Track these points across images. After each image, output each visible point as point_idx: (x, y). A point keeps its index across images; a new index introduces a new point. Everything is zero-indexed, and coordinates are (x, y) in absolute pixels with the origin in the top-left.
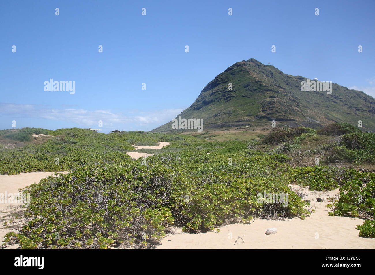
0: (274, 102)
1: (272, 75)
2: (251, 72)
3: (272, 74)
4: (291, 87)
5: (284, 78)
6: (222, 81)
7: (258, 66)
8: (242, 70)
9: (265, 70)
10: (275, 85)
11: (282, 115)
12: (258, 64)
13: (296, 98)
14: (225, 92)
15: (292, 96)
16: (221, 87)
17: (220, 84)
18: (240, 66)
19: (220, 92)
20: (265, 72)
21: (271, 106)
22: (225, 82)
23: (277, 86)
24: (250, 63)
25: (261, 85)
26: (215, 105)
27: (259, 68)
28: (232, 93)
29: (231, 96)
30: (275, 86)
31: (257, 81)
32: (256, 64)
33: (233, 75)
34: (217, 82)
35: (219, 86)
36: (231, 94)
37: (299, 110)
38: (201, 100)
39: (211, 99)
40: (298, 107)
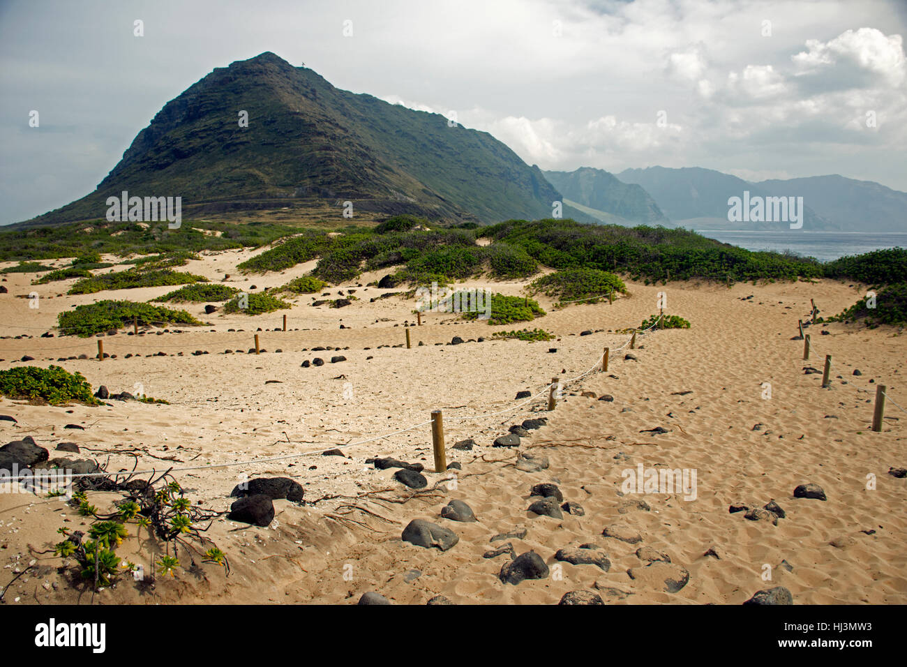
0: (332, 160)
1: (314, 95)
2: (277, 89)
3: (313, 91)
4: (352, 122)
5: (337, 99)
6: (213, 107)
7: (285, 71)
8: (256, 85)
9: (298, 82)
10: (327, 121)
11: (348, 187)
12: (284, 67)
13: (367, 149)
14: (221, 133)
15: (361, 146)
16: (213, 121)
17: (208, 111)
18: (251, 75)
19: (212, 132)
20: (300, 87)
21: (327, 168)
22: (219, 110)
23: (331, 123)
25: (301, 121)
26: (203, 160)
27: (289, 78)
29: (238, 141)
30: (327, 124)
31: (291, 110)
32: (280, 66)
33: (237, 93)
34: (200, 107)
35: (207, 117)
36: (238, 138)
37: (377, 175)
38: (168, 148)
39: (191, 146)
40: (372, 169)
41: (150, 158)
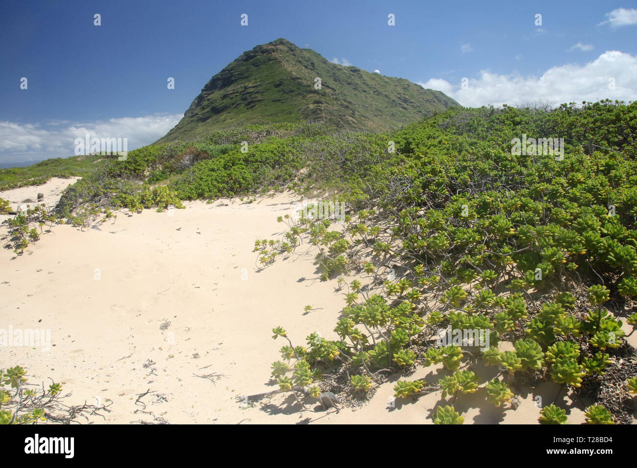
0: (321, 110)
1: (313, 66)
2: (284, 63)
3: (313, 64)
4: (341, 85)
5: (330, 70)
6: (240, 76)
7: (292, 51)
9: (302, 58)
12: (292, 49)
13: (350, 103)
14: (245, 94)
15: (345, 101)
16: (239, 86)
17: (236, 80)
18: (266, 53)
19: (238, 94)
20: (303, 61)
21: (317, 116)
22: (244, 78)
24: (280, 47)
25: (300, 84)
26: (232, 114)
27: (294, 55)
28: (256, 95)
29: (256, 100)
31: (293, 77)
32: (289, 47)
33: (257, 66)
34: (232, 77)
35: (236, 84)
36: (256, 97)
37: (355, 121)
38: (208, 106)
39: (224, 104)
40: (353, 117)
41: (197, 114)
